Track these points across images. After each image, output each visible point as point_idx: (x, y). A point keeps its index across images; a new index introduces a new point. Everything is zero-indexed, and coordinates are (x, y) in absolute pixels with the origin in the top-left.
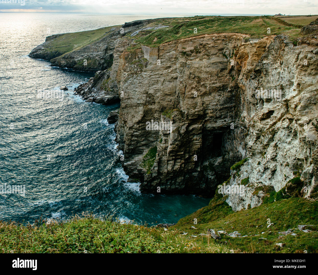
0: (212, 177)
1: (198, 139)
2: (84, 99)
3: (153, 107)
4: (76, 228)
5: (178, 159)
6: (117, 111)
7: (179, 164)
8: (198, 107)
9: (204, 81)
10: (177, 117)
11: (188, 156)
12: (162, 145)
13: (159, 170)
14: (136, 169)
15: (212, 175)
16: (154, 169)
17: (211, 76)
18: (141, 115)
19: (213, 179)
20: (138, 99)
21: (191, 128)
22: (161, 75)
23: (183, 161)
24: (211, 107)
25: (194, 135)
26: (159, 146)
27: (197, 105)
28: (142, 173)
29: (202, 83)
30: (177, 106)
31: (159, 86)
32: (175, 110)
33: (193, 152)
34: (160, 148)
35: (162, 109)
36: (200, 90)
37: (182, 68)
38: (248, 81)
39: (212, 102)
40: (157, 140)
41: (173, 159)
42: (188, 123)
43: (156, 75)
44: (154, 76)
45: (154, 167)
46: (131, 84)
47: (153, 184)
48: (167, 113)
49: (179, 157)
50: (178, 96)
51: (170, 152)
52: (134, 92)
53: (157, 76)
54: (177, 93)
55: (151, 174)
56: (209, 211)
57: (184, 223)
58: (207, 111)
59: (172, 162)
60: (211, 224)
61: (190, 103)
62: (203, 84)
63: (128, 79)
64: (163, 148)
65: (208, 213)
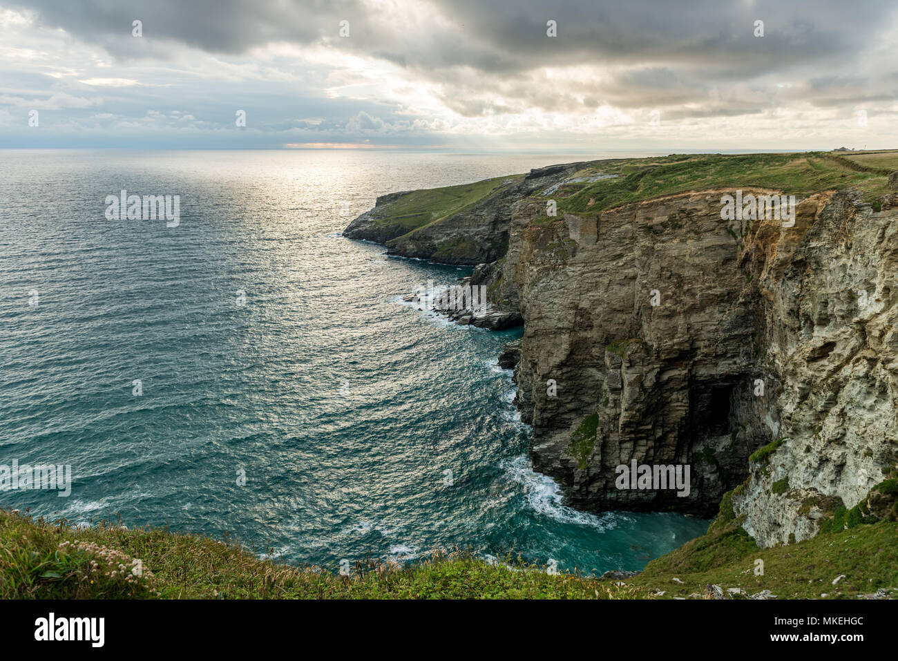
0: (713, 477)
1: (681, 399)
2: (451, 319)
3: (588, 334)
4: (438, 579)
5: (642, 438)
6: (517, 343)
7: (643, 449)
8: (679, 335)
9: (689, 283)
10: (637, 355)
11: (660, 434)
12: (608, 411)
13: (602, 461)
14: (558, 458)
15: (711, 473)
16: (592, 458)
17: (703, 274)
18: (565, 350)
19: (714, 481)
20: (559, 319)
21: (665, 377)
22: (604, 271)
23: (651, 443)
24: (704, 335)
25: (672, 390)
26: (602, 413)
27: (677, 330)
28: (569, 466)
29: (686, 288)
30: (636, 334)
31: (599, 293)
32: (633, 340)
33: (672, 426)
34: (606, 416)
35: (607, 338)
36: (681, 301)
37: (644, 258)
38: (780, 283)
39: (707, 325)
40: (598, 401)
41: (630, 440)
42: (660, 368)
43: (594, 271)
44: (589, 274)
45: (594, 455)
46: (545, 289)
47: (591, 489)
48: (617, 346)
49: (643, 435)
50: (638, 314)
51: (626, 425)
52: (551, 305)
53: (596, 274)
54: (637, 306)
55: (588, 468)
56: (709, 546)
57: (658, 570)
58: (698, 343)
59: (629, 445)
60: (714, 574)
61: (662, 326)
62: (688, 290)
63: (539, 280)
64: (611, 415)
65: (707, 551)
